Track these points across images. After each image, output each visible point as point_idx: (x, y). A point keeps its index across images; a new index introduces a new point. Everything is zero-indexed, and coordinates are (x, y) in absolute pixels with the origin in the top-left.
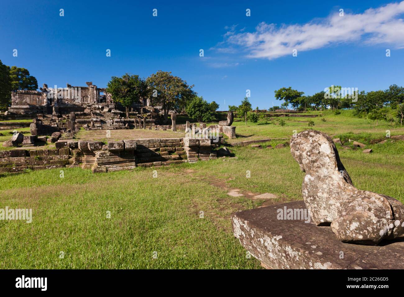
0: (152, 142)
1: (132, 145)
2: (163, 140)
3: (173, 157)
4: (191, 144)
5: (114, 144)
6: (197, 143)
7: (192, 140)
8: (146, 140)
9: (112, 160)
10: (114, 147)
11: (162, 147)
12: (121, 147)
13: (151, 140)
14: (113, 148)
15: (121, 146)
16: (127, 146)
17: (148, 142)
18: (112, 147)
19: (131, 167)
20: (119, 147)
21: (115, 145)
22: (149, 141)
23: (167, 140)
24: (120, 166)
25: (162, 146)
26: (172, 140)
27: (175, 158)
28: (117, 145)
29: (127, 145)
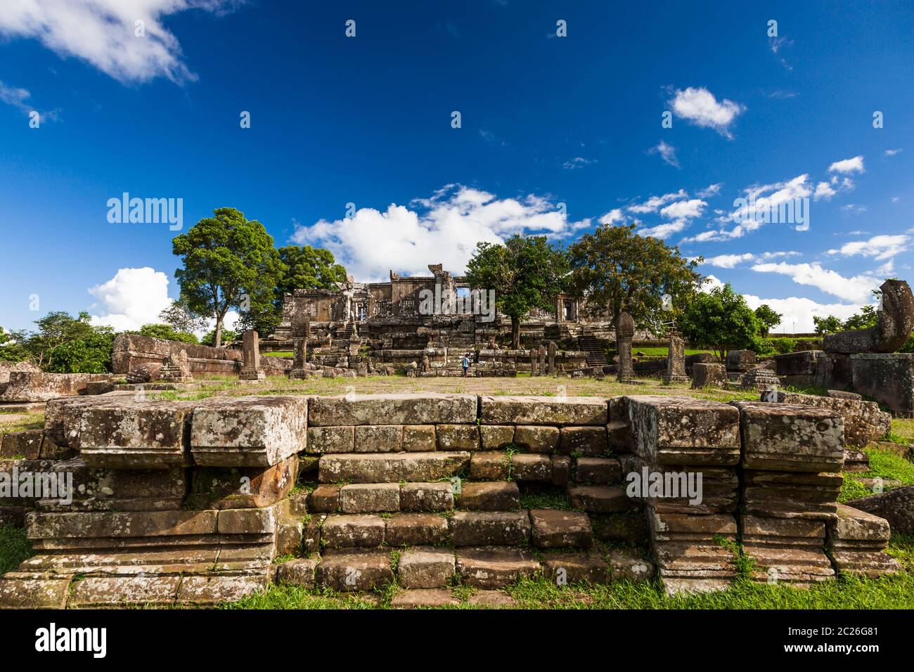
0: (425, 417)
1: (233, 434)
2: (499, 405)
3: (544, 524)
4: (676, 442)
5: (120, 419)
6: (729, 437)
7: (687, 413)
8: (387, 402)
9: (123, 521)
10: (120, 441)
11: (491, 449)
12: (162, 442)
13: (424, 401)
14: (112, 449)
15: (160, 436)
16: (202, 439)
17: (401, 416)
18: (105, 438)
19: (228, 582)
20: (152, 437)
21: (123, 423)
22: (408, 406)
23: (517, 409)
24: (160, 568)
25: (489, 440)
26: (554, 408)
27: (561, 535)
28: (136, 425)
29: (200, 428)
